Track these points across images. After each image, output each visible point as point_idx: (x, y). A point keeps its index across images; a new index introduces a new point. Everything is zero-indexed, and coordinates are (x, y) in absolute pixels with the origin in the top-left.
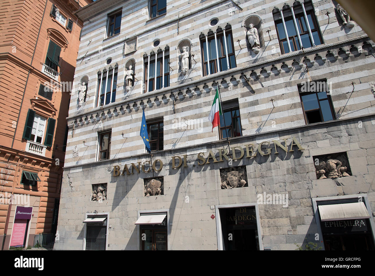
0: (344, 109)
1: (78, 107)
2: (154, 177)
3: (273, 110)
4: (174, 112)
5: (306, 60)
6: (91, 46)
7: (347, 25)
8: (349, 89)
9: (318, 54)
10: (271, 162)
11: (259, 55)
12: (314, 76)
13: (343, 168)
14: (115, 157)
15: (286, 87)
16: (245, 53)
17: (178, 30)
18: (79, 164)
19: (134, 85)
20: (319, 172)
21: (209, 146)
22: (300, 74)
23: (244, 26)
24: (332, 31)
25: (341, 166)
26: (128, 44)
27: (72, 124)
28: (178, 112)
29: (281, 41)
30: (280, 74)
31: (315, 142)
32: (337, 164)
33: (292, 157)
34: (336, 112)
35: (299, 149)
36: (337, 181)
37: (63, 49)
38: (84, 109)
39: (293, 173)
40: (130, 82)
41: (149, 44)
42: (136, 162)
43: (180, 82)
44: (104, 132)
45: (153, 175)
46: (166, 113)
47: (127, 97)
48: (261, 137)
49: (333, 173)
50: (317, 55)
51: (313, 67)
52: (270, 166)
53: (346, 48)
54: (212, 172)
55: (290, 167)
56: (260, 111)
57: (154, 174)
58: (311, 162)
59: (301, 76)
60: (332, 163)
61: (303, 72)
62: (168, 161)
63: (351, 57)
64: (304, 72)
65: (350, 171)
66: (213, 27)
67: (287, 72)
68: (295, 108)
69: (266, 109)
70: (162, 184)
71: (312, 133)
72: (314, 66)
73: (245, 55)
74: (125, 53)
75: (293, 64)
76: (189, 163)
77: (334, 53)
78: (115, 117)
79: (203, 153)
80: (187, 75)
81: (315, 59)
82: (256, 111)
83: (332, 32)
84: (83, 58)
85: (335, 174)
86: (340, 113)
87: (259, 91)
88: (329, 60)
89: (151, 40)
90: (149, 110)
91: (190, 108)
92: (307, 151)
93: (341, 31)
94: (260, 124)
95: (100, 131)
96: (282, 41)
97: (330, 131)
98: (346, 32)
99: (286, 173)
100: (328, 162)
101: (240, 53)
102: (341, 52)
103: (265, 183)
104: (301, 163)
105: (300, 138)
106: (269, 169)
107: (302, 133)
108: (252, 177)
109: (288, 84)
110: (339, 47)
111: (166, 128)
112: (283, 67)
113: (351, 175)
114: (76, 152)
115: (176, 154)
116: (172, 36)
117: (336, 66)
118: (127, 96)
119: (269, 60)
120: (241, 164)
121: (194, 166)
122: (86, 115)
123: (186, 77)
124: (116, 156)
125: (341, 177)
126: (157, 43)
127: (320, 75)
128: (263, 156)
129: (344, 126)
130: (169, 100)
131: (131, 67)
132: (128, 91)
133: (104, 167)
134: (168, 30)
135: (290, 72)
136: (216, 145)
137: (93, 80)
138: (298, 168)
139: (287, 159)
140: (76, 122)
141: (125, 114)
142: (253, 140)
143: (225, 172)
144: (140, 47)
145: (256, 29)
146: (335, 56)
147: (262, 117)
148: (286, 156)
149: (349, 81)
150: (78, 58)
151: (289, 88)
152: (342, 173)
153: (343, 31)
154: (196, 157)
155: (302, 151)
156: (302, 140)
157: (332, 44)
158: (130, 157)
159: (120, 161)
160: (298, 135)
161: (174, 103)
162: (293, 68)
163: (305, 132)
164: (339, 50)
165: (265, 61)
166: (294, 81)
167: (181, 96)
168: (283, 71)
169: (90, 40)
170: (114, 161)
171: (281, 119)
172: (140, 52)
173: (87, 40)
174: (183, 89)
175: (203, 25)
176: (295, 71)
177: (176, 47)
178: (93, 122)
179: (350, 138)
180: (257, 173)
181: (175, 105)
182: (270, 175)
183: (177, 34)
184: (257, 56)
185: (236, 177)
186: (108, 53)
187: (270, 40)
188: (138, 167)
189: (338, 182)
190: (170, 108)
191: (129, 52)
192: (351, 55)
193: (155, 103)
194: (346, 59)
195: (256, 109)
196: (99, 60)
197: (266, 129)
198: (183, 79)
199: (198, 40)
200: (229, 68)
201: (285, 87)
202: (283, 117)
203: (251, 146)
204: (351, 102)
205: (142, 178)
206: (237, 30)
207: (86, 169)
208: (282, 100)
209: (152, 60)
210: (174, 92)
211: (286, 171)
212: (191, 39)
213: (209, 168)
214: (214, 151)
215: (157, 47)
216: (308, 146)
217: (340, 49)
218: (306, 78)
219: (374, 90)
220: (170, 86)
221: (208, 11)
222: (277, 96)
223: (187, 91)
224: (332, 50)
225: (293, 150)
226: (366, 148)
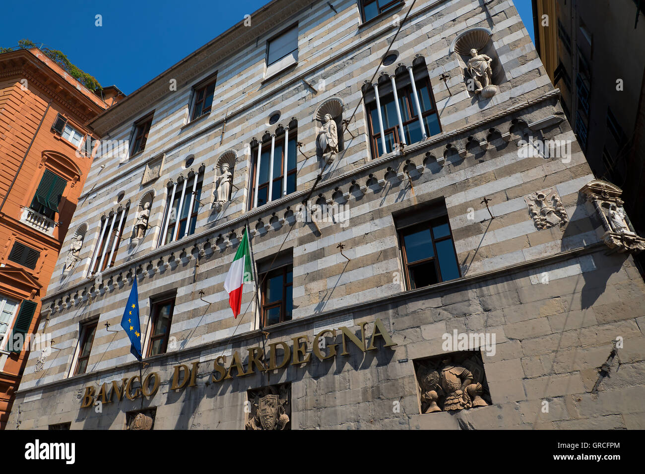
0: (476, 255)
1: (62, 279)
2: (143, 408)
3: (350, 265)
4: (195, 279)
5: (410, 167)
6: (103, 175)
8: (484, 214)
9: (429, 153)
10: (335, 373)
11: (333, 167)
12: (423, 195)
13: (474, 386)
14: (93, 370)
15: (373, 219)
16: (313, 165)
17: (222, 137)
18: (41, 384)
20: (426, 395)
21: (236, 342)
22: (398, 193)
23: (317, 119)
24: (456, 108)
25: (470, 381)
26: (151, 167)
27: (48, 309)
28: (200, 280)
30: (365, 196)
31: (417, 327)
32: (462, 378)
33: (375, 361)
34: (460, 262)
35: (385, 343)
36: (461, 419)
37: (69, 183)
38: (69, 281)
39: (373, 398)
40: (140, 230)
41: (179, 164)
42: (118, 378)
43: (210, 225)
44: (89, 322)
45: (142, 405)
46: (183, 283)
47: (131, 257)
48: (322, 322)
49: (452, 398)
50: (428, 154)
51: (422, 178)
52: (334, 383)
53: (481, 136)
54: (233, 397)
55: (369, 384)
56: (326, 268)
57: (143, 403)
58: (409, 373)
59: (399, 197)
60: (451, 374)
61: (404, 188)
62: (169, 375)
63: (490, 151)
64: (406, 189)
65: (489, 394)
66: (271, 127)
67: (376, 192)
68: (384, 260)
69: (335, 266)
70: (154, 421)
71: (413, 310)
72: (423, 175)
73: (311, 169)
74: (144, 182)
75: (386, 176)
76: (200, 379)
77: (458, 147)
78: (109, 294)
79: (224, 358)
80: (222, 212)
81: (425, 161)
82: (319, 270)
83: (457, 110)
84: (88, 195)
85: (456, 401)
86: (468, 265)
87: (329, 231)
88: (450, 162)
89: (183, 157)
90: (158, 279)
91: (219, 271)
92: (403, 348)
93: (472, 106)
94: (323, 295)
95: (83, 321)
96: (374, 137)
97: (448, 302)
98: (481, 107)
99: (361, 398)
101: (304, 166)
102: (472, 144)
103: (322, 422)
104: (389, 375)
105: (392, 321)
106: (331, 390)
107: (395, 310)
108: (300, 407)
109: (377, 215)
110: (468, 134)
111: (178, 311)
112: (370, 184)
113: (490, 403)
114: (40, 362)
115: (184, 360)
116: (212, 148)
117: (462, 172)
118: (131, 256)
119: (347, 173)
120: (283, 379)
121: (207, 384)
122: (75, 289)
123: (220, 215)
124: (95, 366)
125: (468, 408)
126: (189, 161)
127: (434, 190)
128: (322, 361)
129: (475, 290)
130: (190, 257)
131: (147, 205)
132: (135, 245)
133: (73, 391)
134: (208, 139)
135: (382, 191)
136: (249, 341)
137: (94, 231)
138: (383, 386)
139: (365, 367)
140: (53, 306)
141: (123, 288)
142: (308, 329)
143: (257, 397)
144: (165, 170)
145: (333, 122)
146: (460, 152)
147: (328, 280)
148: (363, 360)
150: (81, 195)
151: (377, 221)
152: (473, 399)
153: (476, 105)
154: (212, 368)
155: (393, 348)
156: (393, 324)
157: (454, 131)
158: (114, 369)
159: (99, 377)
160: (388, 314)
161: (196, 263)
162: (387, 183)
163: (400, 308)
164: (468, 141)
165: (341, 176)
166: (387, 207)
167: (209, 251)
168: (370, 191)
169: (103, 166)
170: (89, 378)
171: (359, 282)
172: (164, 178)
173: (99, 165)
174: (213, 237)
175: (258, 124)
176: (391, 188)
177: (215, 165)
178: (77, 305)
179: (487, 316)
180: (308, 398)
181: (198, 266)
182: (332, 403)
183: (219, 144)
184: (329, 168)
185: (272, 409)
186: (123, 184)
187: (353, 138)
188: (121, 389)
189: (462, 421)
190: (188, 273)
191: (150, 179)
192: (490, 147)
193: (169, 265)
194: (481, 156)
195: (319, 265)
196: (108, 197)
197: (335, 304)
198: (215, 220)
199: (247, 151)
200: (285, 193)
201: (371, 220)
202: (363, 278)
203: (303, 340)
204: (489, 239)
205: (124, 412)
206: (306, 127)
207: (47, 394)
208: (365, 246)
209: (178, 190)
210: (199, 243)
211: (360, 394)
212: (238, 150)
213: (230, 388)
214: (244, 352)
215: (189, 169)
216: (405, 337)
217: (470, 139)
218: (409, 200)
219: (534, 212)
220: (195, 234)
221: (269, 102)
222: (356, 239)
223: (218, 239)
224: (455, 142)
225: (376, 348)
226: (521, 338)
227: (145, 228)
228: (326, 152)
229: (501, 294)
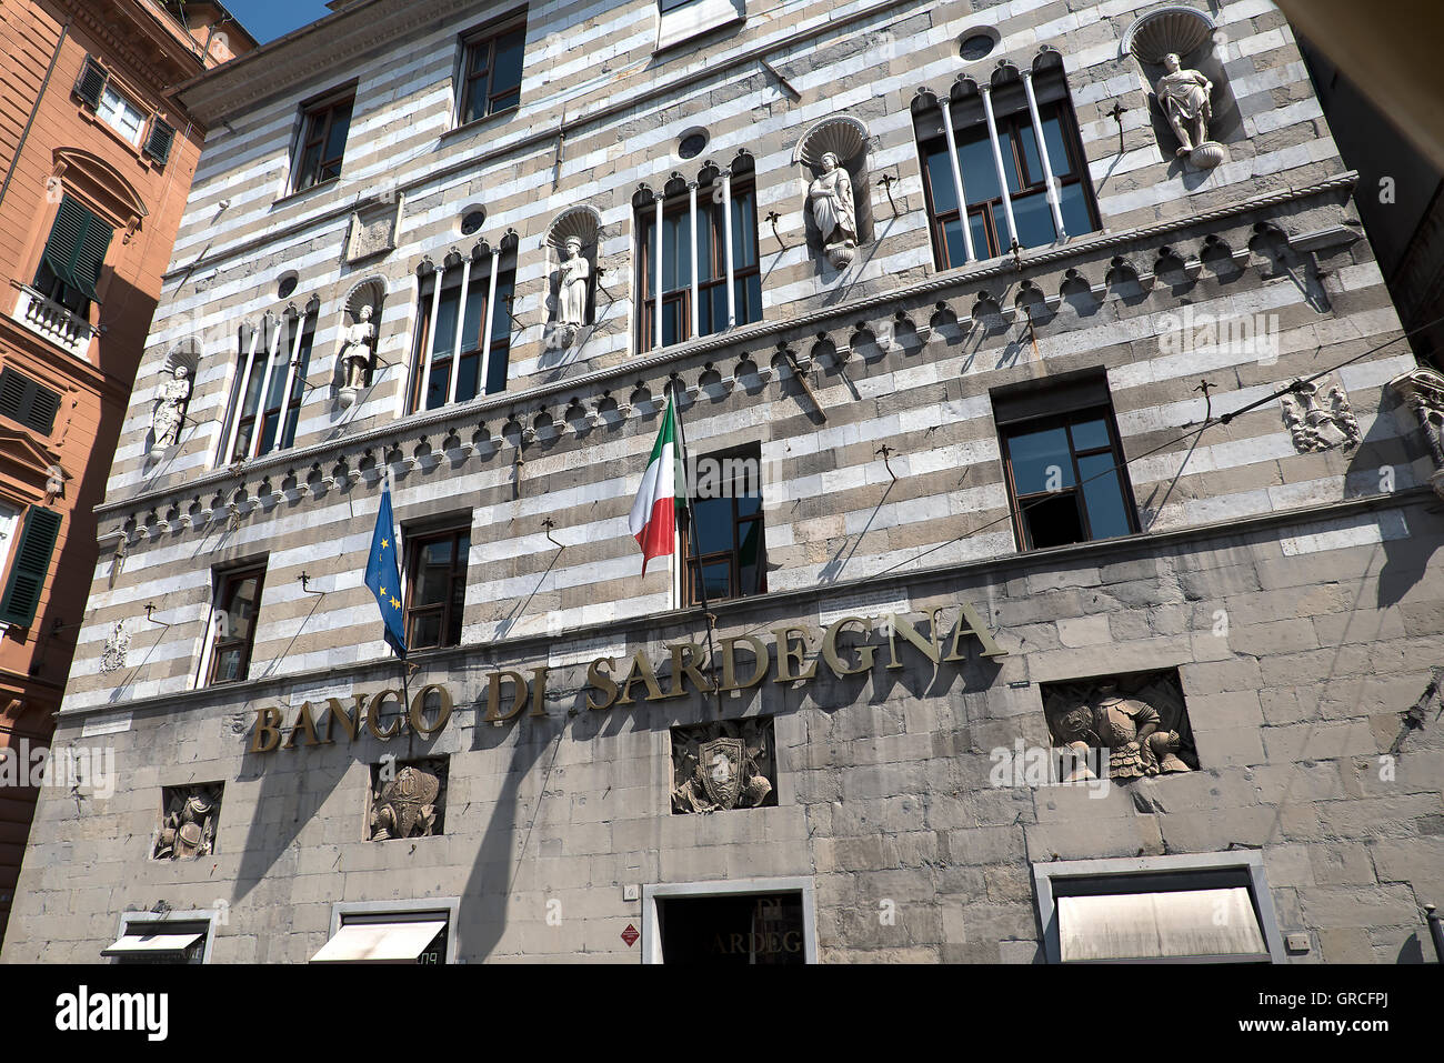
0: (1172, 491)
1: (147, 465)
2: (414, 757)
3: (894, 491)
4: (516, 491)
5: (1030, 296)
6: (225, 226)
7: (1194, 158)
8: (1190, 410)
9: (1075, 272)
10: (872, 702)
11: (852, 274)
12: (1059, 358)
13: (1164, 736)
14: (269, 673)
15: (946, 399)
16: (799, 266)
17: (556, 172)
18: (124, 698)
19: (374, 383)
21: (635, 630)
22: (1002, 349)
23: (802, 162)
24: (1133, 181)
25: (1154, 726)
26: (365, 222)
27: (116, 533)
28: (529, 494)
29: (940, 219)
30: (926, 348)
31: (1049, 622)
32: (1139, 720)
33: (959, 683)
34: (1138, 502)
35: (984, 650)
36: (1138, 794)
37: (119, 234)
38: (169, 471)
39: (957, 750)
40: (356, 369)
41: (445, 224)
42: (345, 694)
43: (547, 375)
44: (240, 567)
45: (410, 750)
46: (485, 497)
47: (341, 430)
48: (838, 601)
49: (1121, 755)
50: (1071, 273)
51: (1054, 322)
52: (870, 720)
53: (1188, 248)
54: (639, 740)
55: (948, 725)
56: (841, 492)
57: (414, 745)
58: (1033, 708)
59: (1006, 356)
60: (1119, 712)
61: (1016, 340)
62: (473, 690)
63: (1206, 282)
64: (1019, 342)
65: (1194, 751)
66: (686, 165)
67: (953, 341)
68: (975, 485)
69: (862, 488)
70: (442, 790)
71: (1039, 588)
72: (1057, 317)
73: (796, 273)
74: (351, 257)
75: (976, 310)
76: (552, 703)
77: (1138, 266)
78: (287, 510)
79: (610, 661)
80: (574, 349)
81: (1064, 288)
82: (826, 495)
83: (1135, 186)
84: (189, 271)
85: (1129, 761)
86: (1156, 508)
87: (843, 415)
88: (1117, 296)
89: (452, 209)
90: (420, 484)
91: (578, 478)
92: (1020, 661)
93: (1168, 182)
94: (837, 546)
95: (222, 566)
96: (942, 219)
97: (1113, 578)
98: (1189, 186)
99: (930, 750)
100: (1103, 711)
101: (777, 267)
102: (1167, 263)
103: (847, 793)
104: (990, 708)
105: (993, 608)
106: (863, 733)
107: (1001, 587)
108: (797, 763)
109: (953, 390)
110: (1160, 241)
111: (479, 557)
112: (938, 322)
113: (1195, 766)
114: (114, 651)
115: (508, 662)
116: (532, 196)
117: (1144, 319)
118: (339, 427)
119: (885, 294)
120: (754, 708)
121: (572, 713)
122: (176, 496)
123: (572, 355)
124: (271, 666)
125: (1153, 775)
126: (473, 220)
127: (1082, 352)
128: (841, 677)
129: (1169, 559)
130: (500, 443)
131: (366, 311)
132: (347, 404)
133: (217, 715)
134: (520, 171)
135: (966, 341)
136: (666, 630)
137: (219, 359)
138: (978, 730)
139: (935, 693)
140: (130, 526)
141: (327, 497)
142: (806, 613)
143: (692, 741)
144: (407, 233)
145: (844, 173)
146: (1144, 277)
147: (847, 517)
148: (934, 680)
149: (1193, 378)
150: (170, 269)
151: (956, 404)
152: (1160, 759)
153: (1178, 181)
154: (582, 678)
155: (997, 660)
156: (997, 613)
157: (1130, 231)
158: (328, 674)
159: (286, 689)
160: (986, 593)
161: (517, 456)
162: (977, 326)
163: (1011, 583)
164: (1159, 256)
165: (872, 297)
166: (979, 375)
167: (548, 432)
168: (937, 337)
169: (224, 202)
170: (261, 690)
171: (919, 525)
172: (406, 253)
173: (210, 200)
174: (556, 403)
175: (651, 153)
176: (985, 337)
177: (544, 237)
178: (198, 528)
179: (1194, 609)
180: (814, 747)
181: (522, 464)
182: (867, 759)
183: (551, 187)
184: (840, 278)
185: (732, 765)
186: (288, 255)
187: (896, 216)
188: (353, 717)
189: (1141, 798)
190: (498, 477)
191: (367, 252)
192: (1205, 274)
193: (445, 456)
194: (1185, 290)
195: (825, 485)
196: (250, 282)
197: (865, 567)
198: (558, 365)
199: (626, 212)
200: (733, 322)
201: (943, 400)
202: (927, 519)
203: (796, 635)
204: (1200, 461)
205: (365, 763)
206: (776, 177)
207: (147, 721)
208: (929, 453)
209: (449, 285)
210: (522, 412)
211: (929, 743)
212: (602, 209)
213: (630, 722)
214: (656, 653)
215: (474, 238)
216: (1023, 641)
217: (1164, 251)
218: (1027, 366)
219: (1295, 416)
220: (508, 391)
221: (674, 102)
222: (909, 436)
223: (570, 409)
224: (1130, 255)
225: (962, 657)
226: (1259, 654)
227: (369, 366)
228: (830, 241)
229: (1222, 570)
